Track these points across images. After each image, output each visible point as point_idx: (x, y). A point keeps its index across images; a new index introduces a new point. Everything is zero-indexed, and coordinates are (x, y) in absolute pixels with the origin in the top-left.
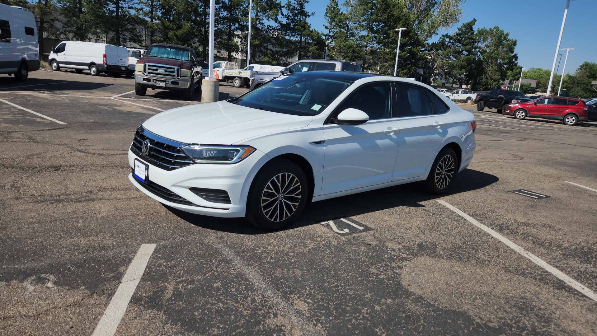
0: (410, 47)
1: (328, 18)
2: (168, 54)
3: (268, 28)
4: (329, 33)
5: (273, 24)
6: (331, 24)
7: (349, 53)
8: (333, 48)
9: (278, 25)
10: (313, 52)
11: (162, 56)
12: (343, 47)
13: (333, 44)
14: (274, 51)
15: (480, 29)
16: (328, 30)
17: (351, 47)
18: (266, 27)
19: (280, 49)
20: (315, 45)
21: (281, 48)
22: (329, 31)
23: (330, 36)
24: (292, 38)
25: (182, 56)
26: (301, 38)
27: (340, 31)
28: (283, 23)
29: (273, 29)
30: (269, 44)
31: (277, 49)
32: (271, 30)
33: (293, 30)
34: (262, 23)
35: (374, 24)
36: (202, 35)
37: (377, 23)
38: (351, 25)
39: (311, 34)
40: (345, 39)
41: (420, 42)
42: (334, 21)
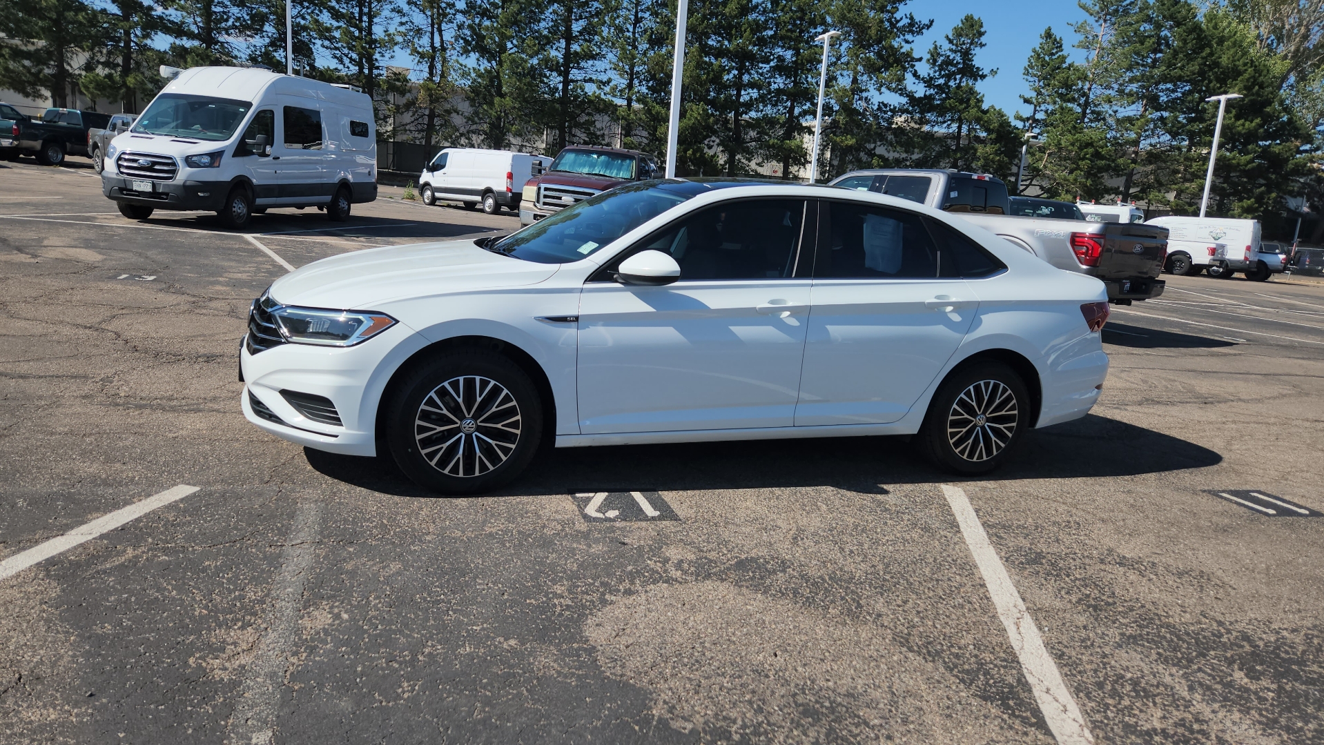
0: (1267, 143)
1: (1032, 79)
2: (593, 165)
3: (879, 109)
4: (1035, 114)
6: (1039, 93)
7: (1084, 158)
8: (1042, 150)
9: (904, 100)
10: (986, 159)
11: (580, 170)
12: (1067, 147)
13: (1043, 140)
14: (891, 158)
16: (1032, 106)
17: (1089, 144)
18: (875, 107)
19: (904, 155)
20: (994, 142)
21: (906, 152)
22: (1035, 110)
23: (1036, 121)
24: (936, 129)
25: (619, 170)
26: (960, 128)
27: (1062, 108)
28: (917, 95)
29: (891, 110)
30: (879, 143)
31: (896, 155)
32: (885, 112)
33: (941, 110)
34: (866, 98)
35: (1161, 86)
36: (730, 130)
37: (1169, 86)
38: (1096, 92)
39: (983, 118)
40: (1074, 127)
41: (1297, 129)
42: (1049, 85)
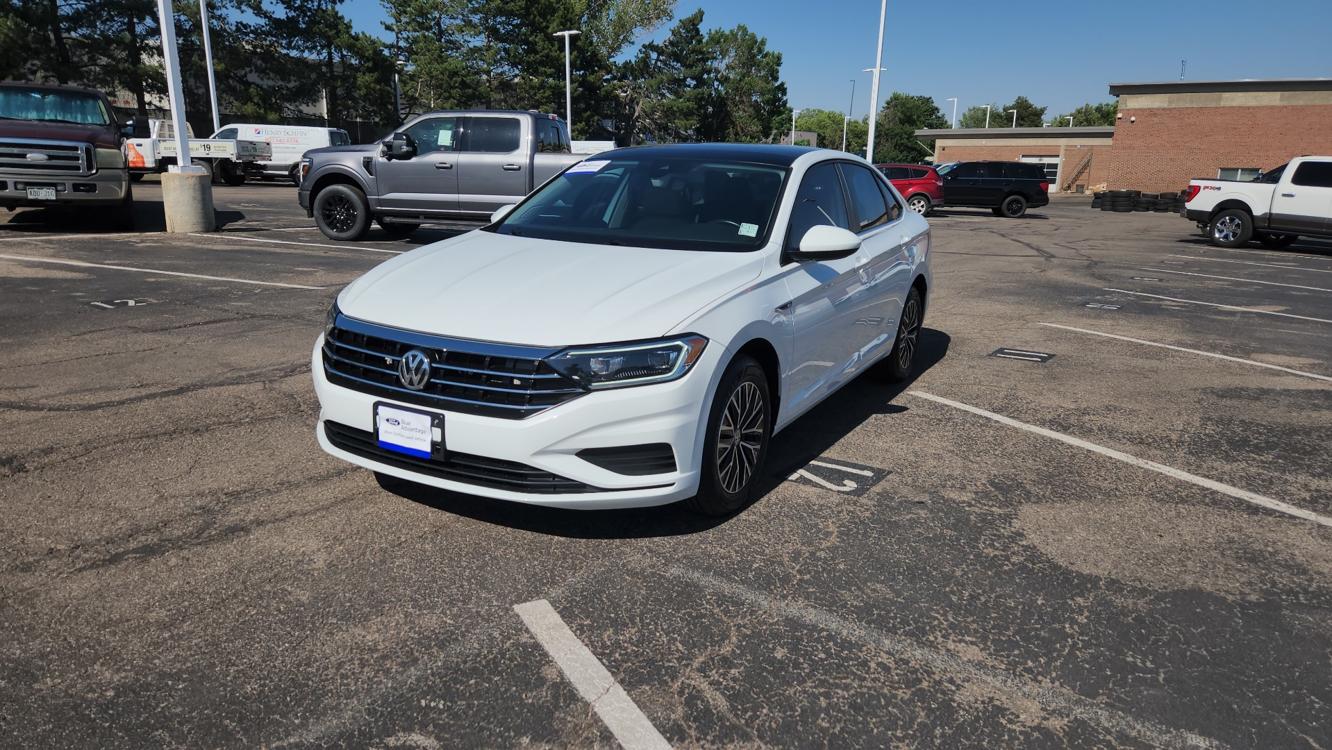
0: (581, 73)
1: (388, 6)
3: (238, 29)
4: (398, 42)
5: (250, 18)
6: (398, 21)
7: (454, 88)
8: (412, 77)
9: (262, 21)
10: (367, 87)
12: (436, 75)
13: (410, 68)
14: (265, 87)
15: (713, 32)
16: (394, 33)
17: (454, 74)
18: (234, 28)
19: (280, 83)
20: (370, 70)
21: (283, 79)
22: (398, 37)
23: (399, 48)
24: (306, 54)
26: (330, 54)
27: (425, 36)
28: (276, 16)
29: (252, 32)
30: (247, 69)
31: (271, 83)
32: (247, 34)
33: (307, 35)
34: (220, 16)
35: (499, 19)
37: (504, 19)
38: (446, 22)
39: (354, 44)
40: (440, 57)
41: (600, 61)
42: (405, 12)
